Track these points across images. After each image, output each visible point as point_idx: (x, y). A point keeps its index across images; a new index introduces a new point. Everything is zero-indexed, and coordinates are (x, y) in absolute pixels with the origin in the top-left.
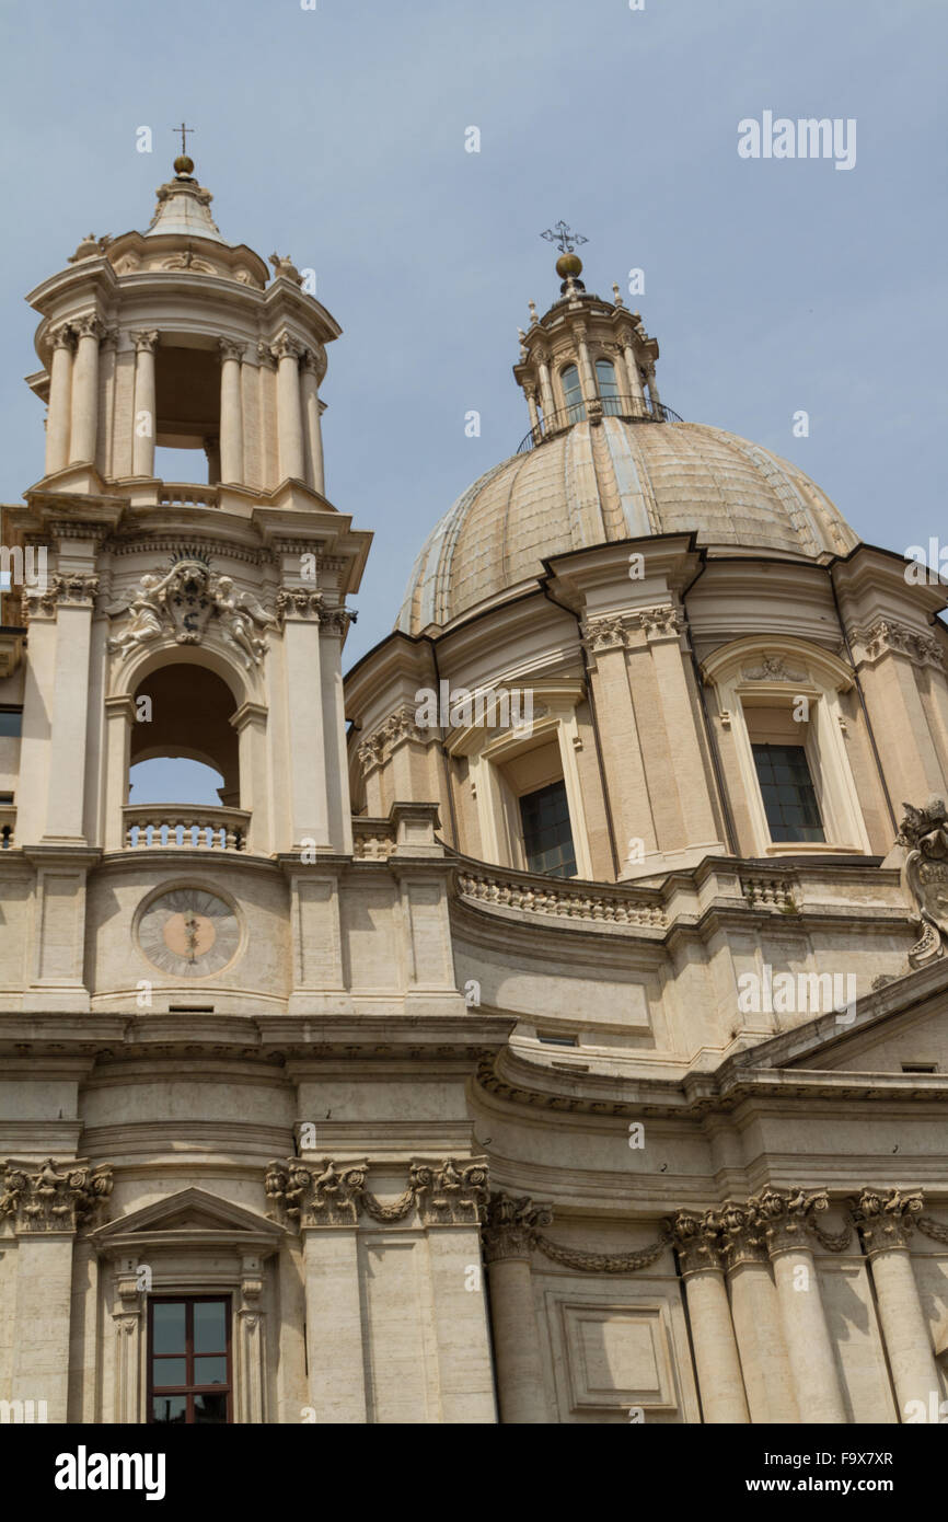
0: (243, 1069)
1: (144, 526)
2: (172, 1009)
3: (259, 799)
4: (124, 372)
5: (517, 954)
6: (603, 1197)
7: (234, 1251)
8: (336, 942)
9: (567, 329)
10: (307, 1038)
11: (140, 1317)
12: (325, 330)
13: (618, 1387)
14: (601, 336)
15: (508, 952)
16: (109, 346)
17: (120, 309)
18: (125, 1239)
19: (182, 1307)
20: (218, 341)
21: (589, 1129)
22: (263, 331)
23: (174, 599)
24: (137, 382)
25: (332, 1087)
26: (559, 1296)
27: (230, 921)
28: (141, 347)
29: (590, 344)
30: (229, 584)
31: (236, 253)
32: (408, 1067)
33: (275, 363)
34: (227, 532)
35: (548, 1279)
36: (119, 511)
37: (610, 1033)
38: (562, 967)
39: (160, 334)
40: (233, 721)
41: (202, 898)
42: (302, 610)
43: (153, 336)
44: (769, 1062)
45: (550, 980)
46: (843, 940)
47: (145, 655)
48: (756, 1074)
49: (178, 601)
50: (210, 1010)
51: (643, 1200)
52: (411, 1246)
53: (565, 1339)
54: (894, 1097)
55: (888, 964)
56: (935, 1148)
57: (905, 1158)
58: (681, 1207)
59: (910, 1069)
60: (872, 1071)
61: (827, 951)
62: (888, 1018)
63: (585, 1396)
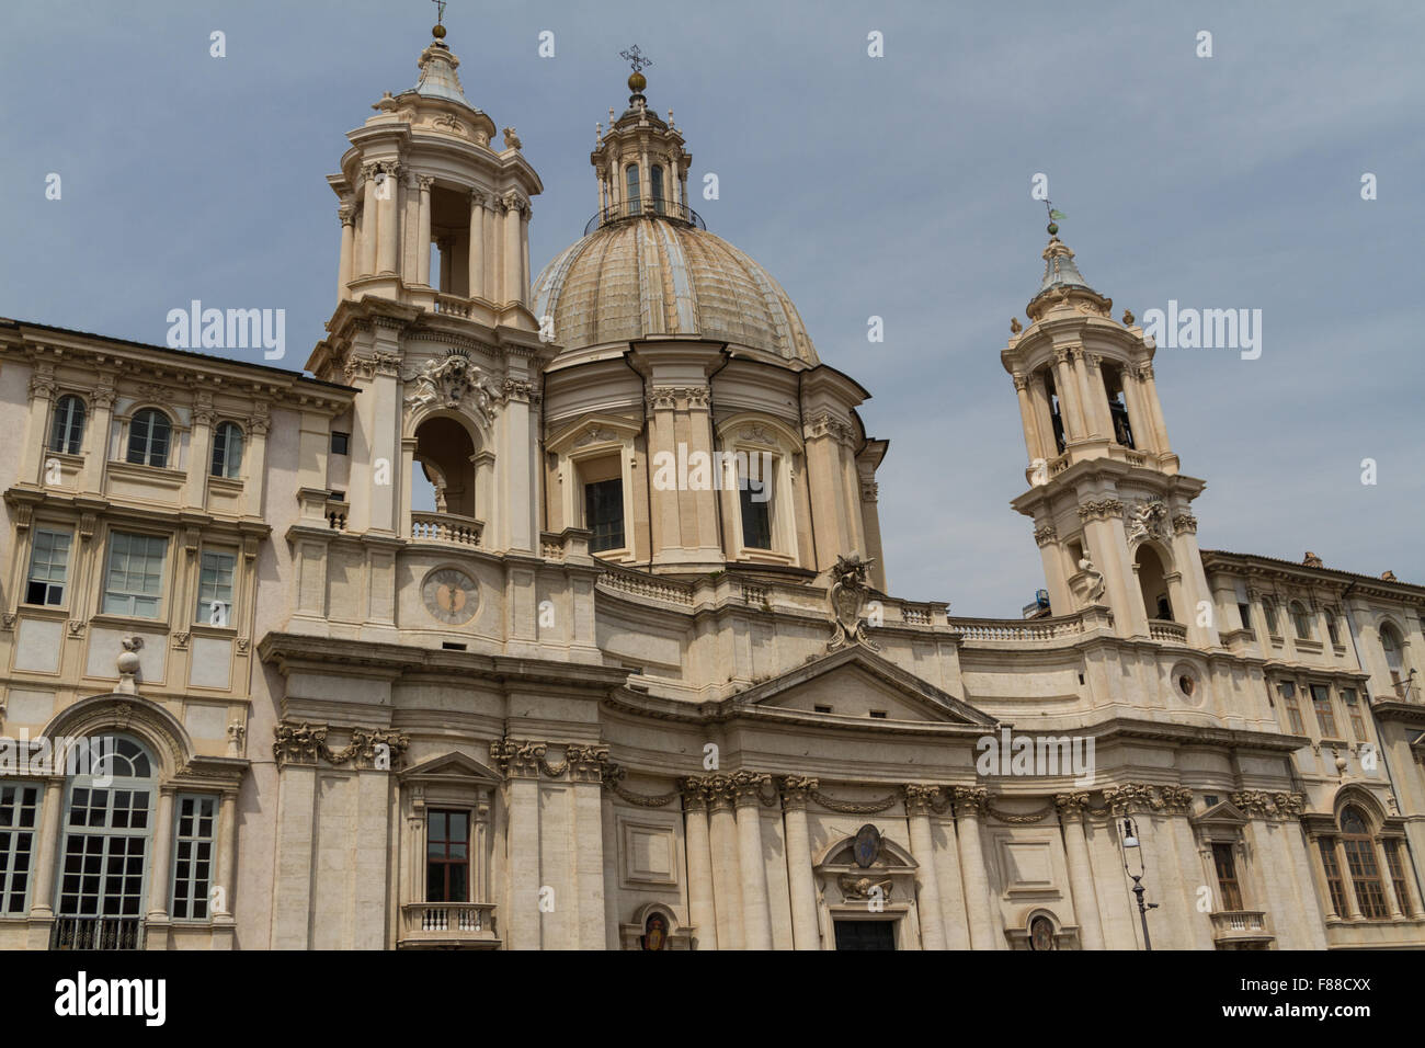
0: (482, 683)
1: (430, 325)
2: (446, 645)
3: (489, 513)
4: (412, 205)
5: (614, 617)
7: (475, 787)
8: (532, 611)
9: (636, 137)
10: (521, 671)
11: (423, 819)
12: (534, 188)
13: (652, 870)
14: (659, 148)
15: (610, 616)
16: (403, 182)
17: (410, 155)
18: (419, 777)
19: (444, 815)
20: (471, 190)
21: (647, 725)
22: (497, 185)
23: (445, 378)
24: (420, 213)
25: (527, 697)
27: (474, 593)
28: (423, 187)
29: (650, 153)
30: (479, 371)
31: (479, 118)
32: (570, 690)
33: (505, 211)
34: (479, 336)
36: (417, 314)
37: (660, 668)
38: (636, 627)
39: (436, 179)
40: (472, 459)
41: (459, 576)
42: (520, 394)
43: (432, 181)
46: (793, 629)
47: (426, 412)
48: (743, 706)
49: (448, 379)
50: (463, 647)
51: (671, 768)
52: (564, 790)
53: (625, 842)
54: (810, 724)
55: (815, 646)
56: (827, 755)
57: (811, 759)
58: (690, 774)
59: (819, 709)
60: (801, 710)
61: (784, 635)
62: (812, 679)
63: (634, 876)
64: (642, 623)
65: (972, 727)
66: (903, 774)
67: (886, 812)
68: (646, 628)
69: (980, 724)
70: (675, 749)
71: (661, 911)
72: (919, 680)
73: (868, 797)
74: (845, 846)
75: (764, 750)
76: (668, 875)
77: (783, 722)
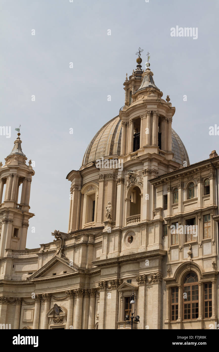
5: (28, 262)
6: (28, 295)
13: (27, 319)
21: (28, 287)
26: (24, 308)
35: (24, 306)
44: (33, 278)
45: (30, 265)
48: (31, 280)
53: (23, 314)
54: (51, 279)
57: (49, 288)
59: (54, 274)
60: (51, 276)
62: (50, 267)
63: (24, 321)
66: (66, 288)
69: (76, 270)
74: (53, 310)
75: (40, 289)
76: (31, 320)
77: (42, 281)
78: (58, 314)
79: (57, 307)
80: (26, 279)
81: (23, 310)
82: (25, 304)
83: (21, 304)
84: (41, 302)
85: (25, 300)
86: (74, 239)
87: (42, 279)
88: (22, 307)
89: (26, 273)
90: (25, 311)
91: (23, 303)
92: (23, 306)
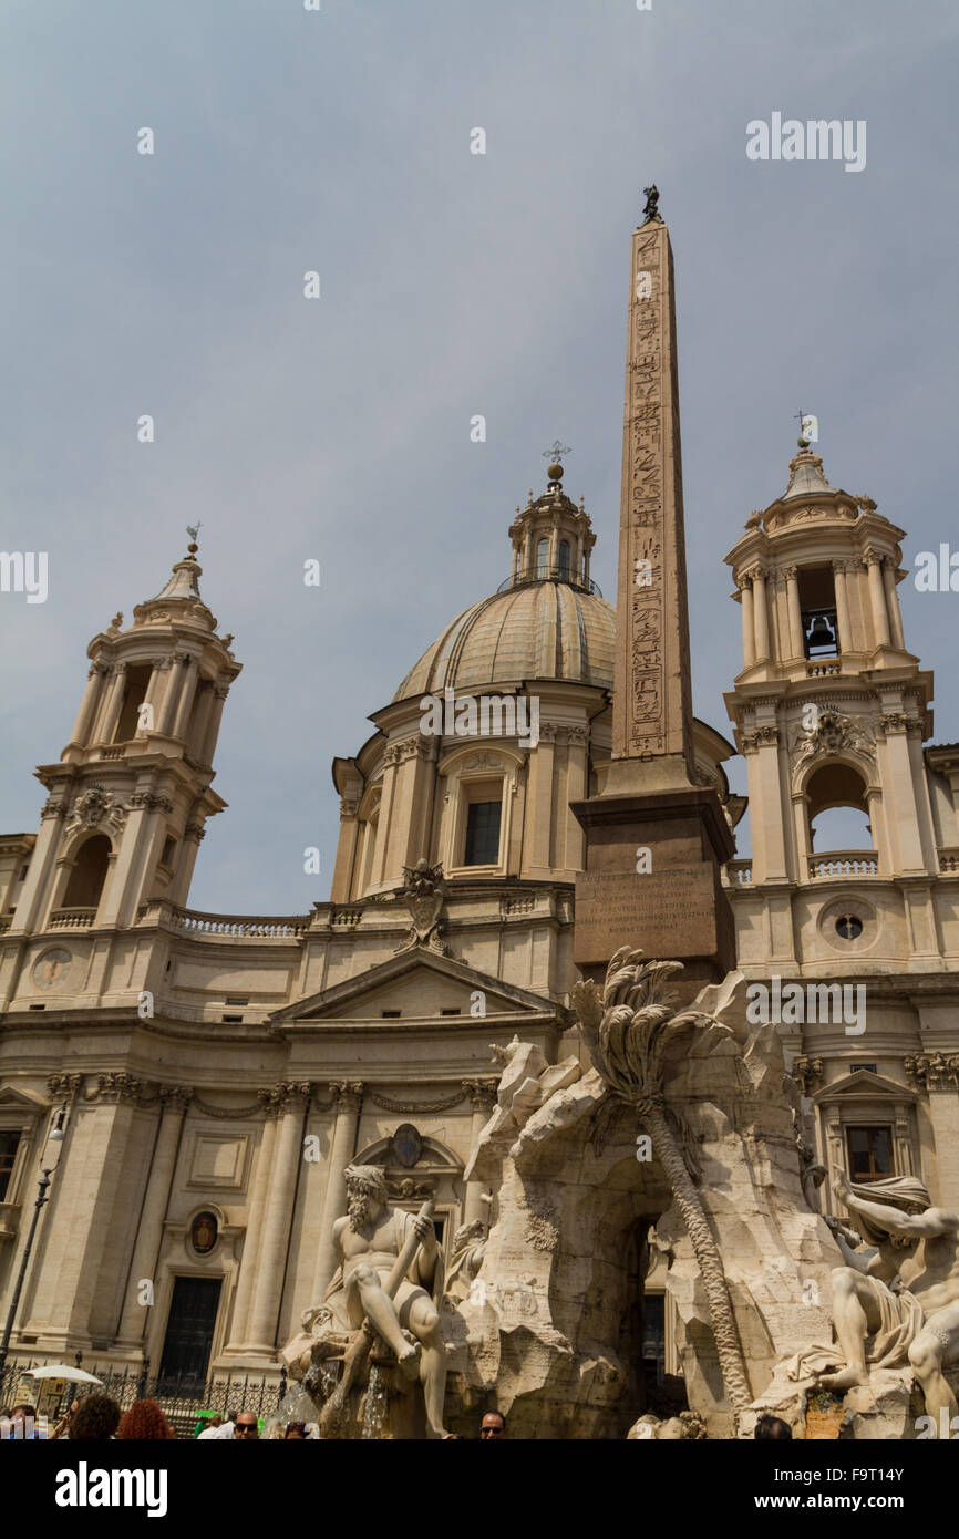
0: (50, 1033)
5: (226, 959)
6: (226, 1082)
7: (21, 1113)
8: (104, 971)
13: (216, 1174)
15: (222, 960)
21: (229, 1048)
23: (87, 807)
27: (68, 965)
30: (108, 796)
32: (108, 1030)
35: (197, 1121)
37: (263, 996)
38: (249, 965)
41: (62, 954)
42: (139, 803)
44: (292, 1016)
46: (373, 943)
47: (76, 836)
48: (285, 1023)
49: (90, 808)
50: (43, 1007)
51: (248, 1083)
52: (95, 1111)
53: (195, 1151)
54: (380, 1030)
55: (384, 954)
56: (385, 1058)
57: (365, 1063)
58: (260, 1086)
59: (385, 1015)
60: (370, 1019)
61: (362, 950)
62: (373, 987)
63: (195, 1178)
64: (256, 961)
65: (531, 1014)
66: (464, 1070)
67: (453, 1110)
68: (261, 964)
69: (540, 1009)
70: (256, 1067)
71: (211, 1211)
72: (478, 973)
73: (437, 1096)
74: (385, 1147)
75: (313, 1060)
76: (233, 1178)
77: (329, 1031)
78: (410, 1164)
79: (411, 1137)
80: (219, 1020)
81: (192, 1140)
82: (204, 1116)
83: (186, 1112)
84: (307, 1111)
85: (203, 1098)
86: (498, 904)
87: (333, 1026)
88: (189, 1123)
89: (220, 997)
90: (204, 1142)
91: (193, 1111)
92: (192, 1121)
